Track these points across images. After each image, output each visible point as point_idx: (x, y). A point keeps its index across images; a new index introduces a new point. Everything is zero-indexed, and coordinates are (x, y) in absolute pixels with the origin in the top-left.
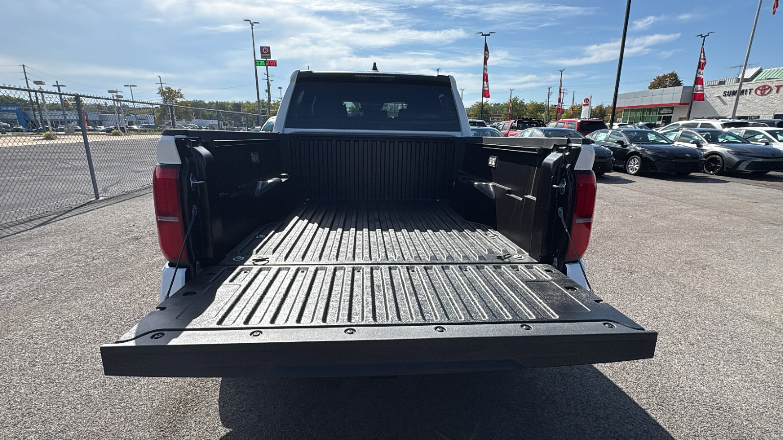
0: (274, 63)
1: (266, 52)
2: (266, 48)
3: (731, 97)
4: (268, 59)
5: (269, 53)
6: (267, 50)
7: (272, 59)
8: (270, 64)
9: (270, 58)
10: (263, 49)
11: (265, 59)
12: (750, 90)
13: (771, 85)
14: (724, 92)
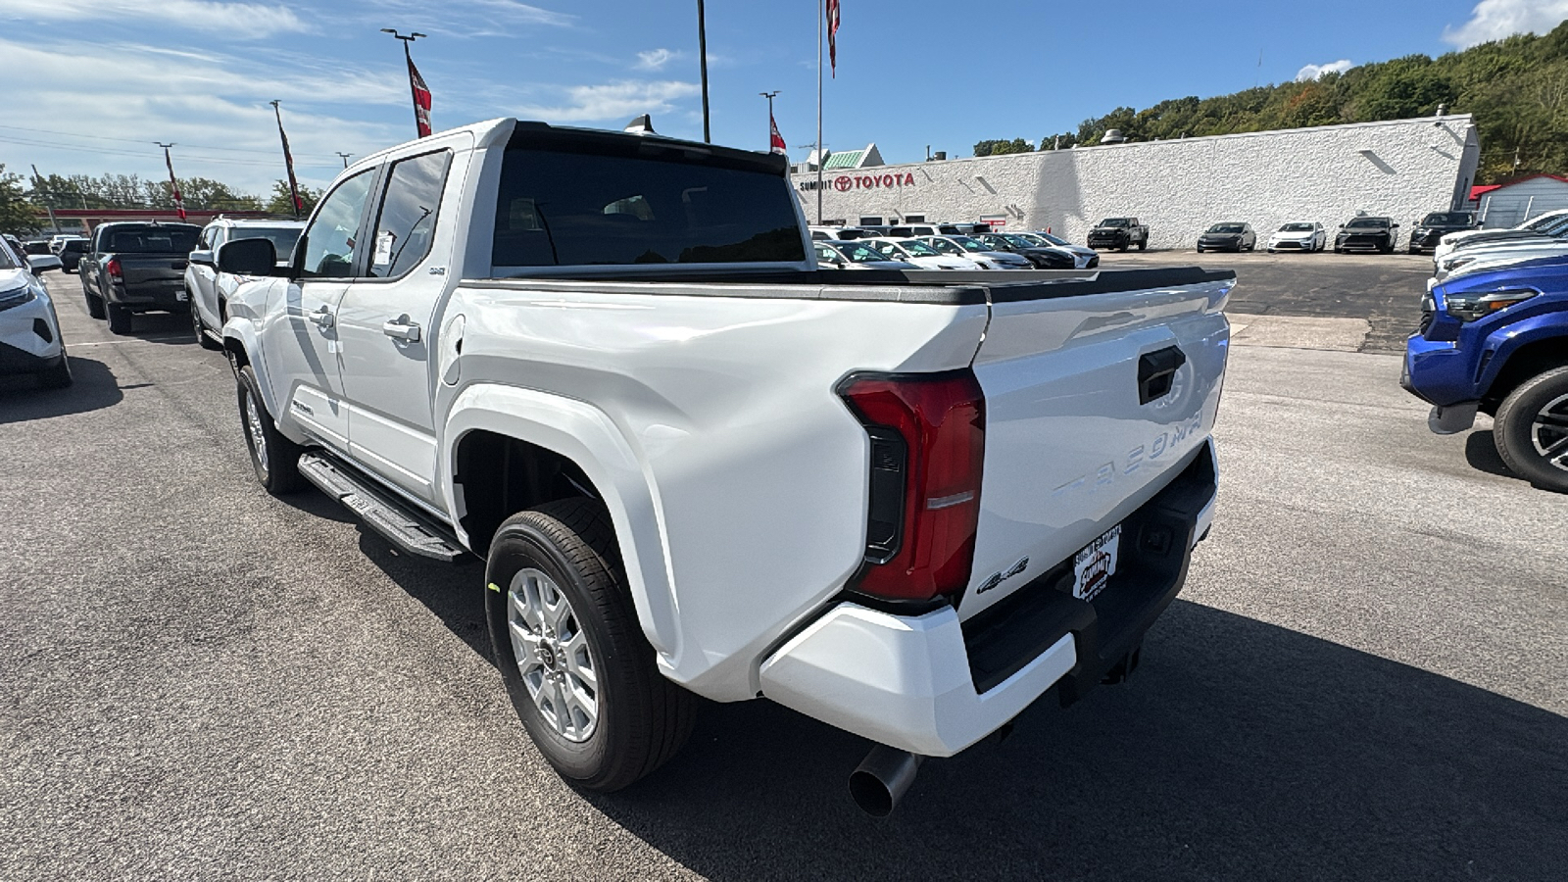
3: (811, 191)
12: (830, 181)
13: (850, 177)
14: (802, 184)
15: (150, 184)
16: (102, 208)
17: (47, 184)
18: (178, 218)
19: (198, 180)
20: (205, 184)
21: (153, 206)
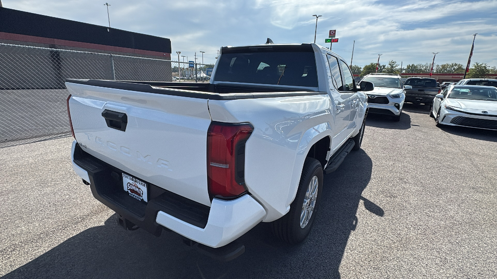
0: (337, 40)
1: (333, 34)
2: (333, 31)
4: (333, 38)
5: (335, 34)
6: (334, 32)
7: (336, 37)
8: (334, 41)
9: (335, 37)
10: (331, 32)
11: (331, 38)
15: (438, 66)
16: (421, 73)
17: (410, 67)
18: (429, 76)
19: (454, 64)
20: (456, 65)
21: (436, 72)
